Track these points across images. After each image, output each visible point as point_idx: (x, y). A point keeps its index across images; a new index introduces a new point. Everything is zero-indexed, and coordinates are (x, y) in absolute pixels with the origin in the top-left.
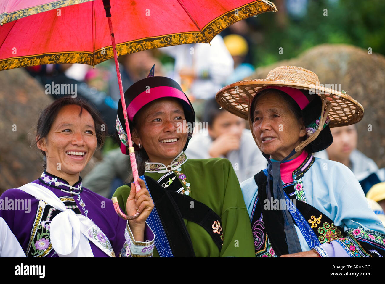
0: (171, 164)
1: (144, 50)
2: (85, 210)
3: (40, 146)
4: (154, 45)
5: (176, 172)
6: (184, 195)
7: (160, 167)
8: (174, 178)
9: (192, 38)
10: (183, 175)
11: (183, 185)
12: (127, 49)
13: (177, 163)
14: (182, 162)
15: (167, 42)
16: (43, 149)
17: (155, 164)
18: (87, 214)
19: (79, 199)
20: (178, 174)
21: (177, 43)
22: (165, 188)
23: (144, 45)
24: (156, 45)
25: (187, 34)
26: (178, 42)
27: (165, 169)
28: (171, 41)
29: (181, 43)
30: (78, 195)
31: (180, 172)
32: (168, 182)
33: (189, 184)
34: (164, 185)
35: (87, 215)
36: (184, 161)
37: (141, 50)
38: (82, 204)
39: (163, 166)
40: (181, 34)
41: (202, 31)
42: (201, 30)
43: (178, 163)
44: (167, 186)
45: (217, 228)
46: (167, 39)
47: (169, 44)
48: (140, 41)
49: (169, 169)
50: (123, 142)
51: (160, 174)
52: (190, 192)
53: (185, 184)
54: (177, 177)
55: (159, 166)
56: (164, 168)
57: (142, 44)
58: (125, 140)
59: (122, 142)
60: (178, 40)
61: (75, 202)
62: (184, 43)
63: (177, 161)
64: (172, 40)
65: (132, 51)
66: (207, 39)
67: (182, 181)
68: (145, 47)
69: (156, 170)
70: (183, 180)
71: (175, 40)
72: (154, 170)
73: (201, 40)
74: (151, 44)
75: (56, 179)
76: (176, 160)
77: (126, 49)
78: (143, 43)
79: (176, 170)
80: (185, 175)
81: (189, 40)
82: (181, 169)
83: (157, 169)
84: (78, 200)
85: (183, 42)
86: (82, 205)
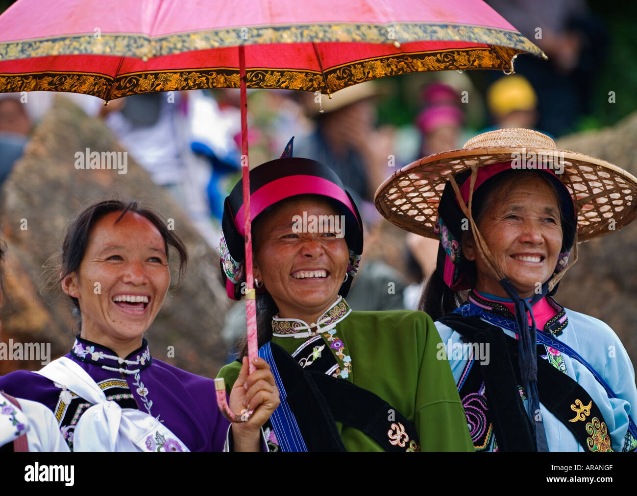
0: (318, 321)
1: (209, 87)
2: (146, 401)
3: (67, 287)
4: (230, 82)
5: (326, 336)
6: (340, 378)
7: (297, 326)
8: (321, 348)
9: (303, 80)
10: (338, 341)
11: (337, 360)
12: (179, 81)
13: (329, 318)
14: (340, 318)
15: (255, 81)
16: (72, 294)
17: (289, 322)
18: (150, 408)
19: (136, 381)
20: (329, 339)
21: (272, 86)
22: (307, 366)
23: (213, 79)
24: (233, 83)
25: (296, 72)
26: (274, 84)
27: (306, 331)
28: (263, 80)
29: (280, 86)
30: (136, 375)
31: (333, 337)
32: (310, 355)
33: (349, 357)
34: (304, 361)
35: (151, 410)
36: (344, 315)
37: (203, 86)
38: (142, 390)
39: (303, 325)
40: (285, 71)
41: (324, 72)
42: (323, 69)
43: (332, 319)
44: (310, 363)
45: (398, 437)
46: (256, 76)
47: (257, 84)
48: (207, 72)
49: (314, 330)
50: (229, 275)
51: (297, 339)
52: (350, 371)
53: (341, 359)
54: (329, 345)
55: (295, 324)
56: (304, 328)
57: (209, 77)
58: (232, 273)
59: (227, 275)
60: (275, 80)
61: (128, 388)
62: (284, 87)
63: (329, 316)
64: (265, 79)
65: (186, 86)
66: (327, 87)
67: (337, 353)
68: (213, 83)
69: (291, 333)
70: (338, 351)
71: (270, 79)
72: (288, 331)
73: (316, 86)
74: (225, 79)
75: (93, 348)
76: (328, 314)
77: (177, 81)
78: (211, 75)
79: (326, 333)
80: (343, 342)
81: (294, 83)
82: (335, 331)
83: (292, 331)
84: (134, 384)
85: (283, 85)
86: (142, 392)
